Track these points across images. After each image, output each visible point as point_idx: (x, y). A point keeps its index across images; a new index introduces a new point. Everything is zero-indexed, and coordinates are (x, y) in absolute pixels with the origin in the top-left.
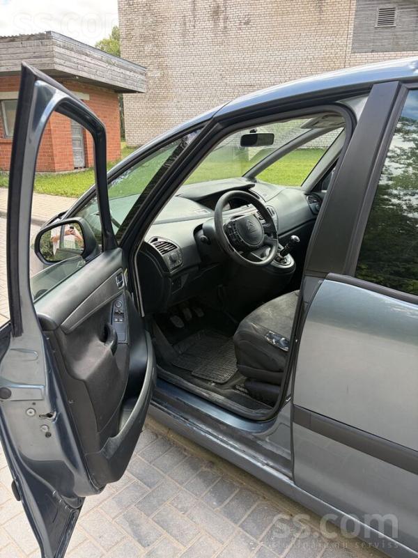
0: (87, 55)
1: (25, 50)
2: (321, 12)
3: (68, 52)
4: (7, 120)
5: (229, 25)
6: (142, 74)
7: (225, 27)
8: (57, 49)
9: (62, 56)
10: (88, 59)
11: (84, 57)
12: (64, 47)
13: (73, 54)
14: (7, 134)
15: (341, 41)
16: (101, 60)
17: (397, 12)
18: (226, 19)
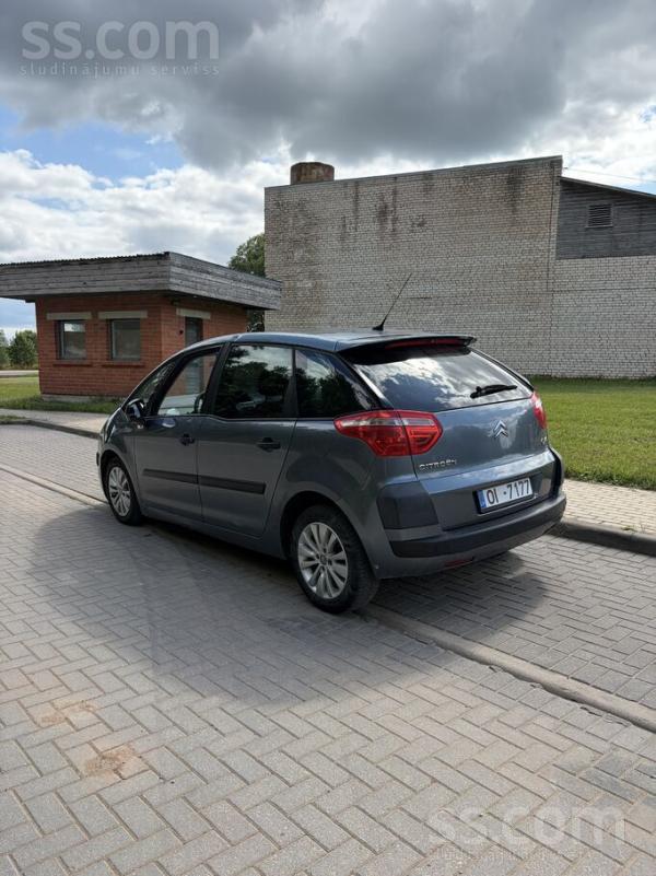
0: (208, 273)
1: (141, 270)
2: (514, 211)
3: (186, 272)
4: (116, 341)
5: (399, 226)
6: (276, 289)
7: (394, 230)
8: (174, 270)
9: (179, 275)
10: (210, 277)
11: (204, 276)
12: (182, 267)
13: (192, 273)
14: (114, 356)
15: (541, 245)
16: (225, 277)
17: (613, 211)
18: (395, 220)
